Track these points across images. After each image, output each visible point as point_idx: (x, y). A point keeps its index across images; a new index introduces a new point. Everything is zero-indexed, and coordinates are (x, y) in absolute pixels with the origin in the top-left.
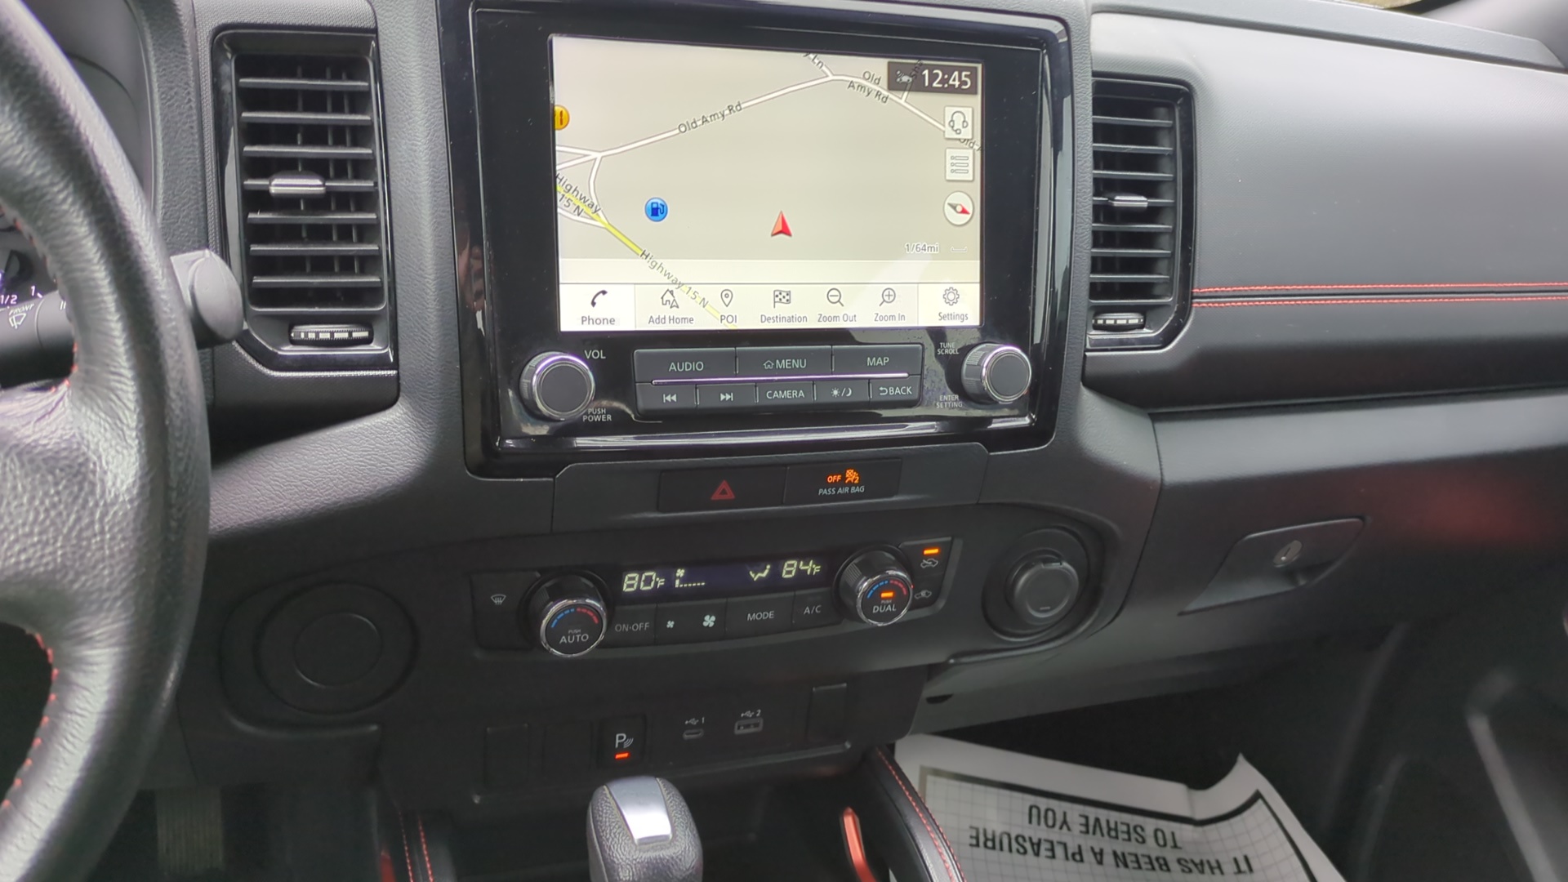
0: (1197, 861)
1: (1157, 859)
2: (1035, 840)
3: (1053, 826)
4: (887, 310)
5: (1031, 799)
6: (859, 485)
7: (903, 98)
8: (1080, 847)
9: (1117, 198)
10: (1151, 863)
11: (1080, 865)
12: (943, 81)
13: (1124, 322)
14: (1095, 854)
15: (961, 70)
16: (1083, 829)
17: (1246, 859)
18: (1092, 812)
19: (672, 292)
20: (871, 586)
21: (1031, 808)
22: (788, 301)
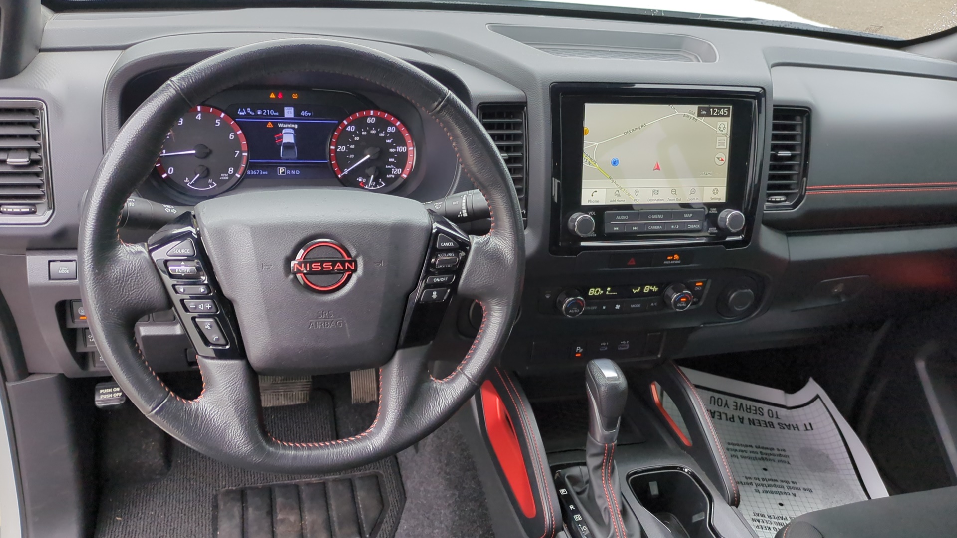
0: (787, 424)
1: (769, 422)
2: (713, 411)
3: (721, 406)
4: (692, 196)
5: (711, 393)
6: (679, 260)
7: (702, 120)
8: (733, 416)
9: (779, 153)
10: (766, 424)
11: (733, 423)
12: (718, 113)
13: (779, 200)
14: (740, 419)
15: (724, 108)
16: (735, 408)
17: (810, 424)
18: (739, 401)
19: (618, 191)
20: (678, 297)
21: (711, 397)
22: (658, 194)
